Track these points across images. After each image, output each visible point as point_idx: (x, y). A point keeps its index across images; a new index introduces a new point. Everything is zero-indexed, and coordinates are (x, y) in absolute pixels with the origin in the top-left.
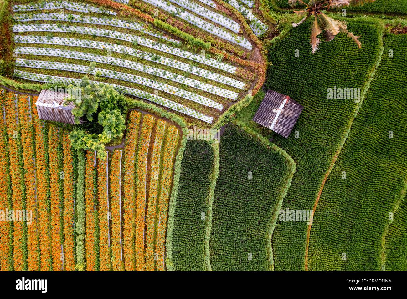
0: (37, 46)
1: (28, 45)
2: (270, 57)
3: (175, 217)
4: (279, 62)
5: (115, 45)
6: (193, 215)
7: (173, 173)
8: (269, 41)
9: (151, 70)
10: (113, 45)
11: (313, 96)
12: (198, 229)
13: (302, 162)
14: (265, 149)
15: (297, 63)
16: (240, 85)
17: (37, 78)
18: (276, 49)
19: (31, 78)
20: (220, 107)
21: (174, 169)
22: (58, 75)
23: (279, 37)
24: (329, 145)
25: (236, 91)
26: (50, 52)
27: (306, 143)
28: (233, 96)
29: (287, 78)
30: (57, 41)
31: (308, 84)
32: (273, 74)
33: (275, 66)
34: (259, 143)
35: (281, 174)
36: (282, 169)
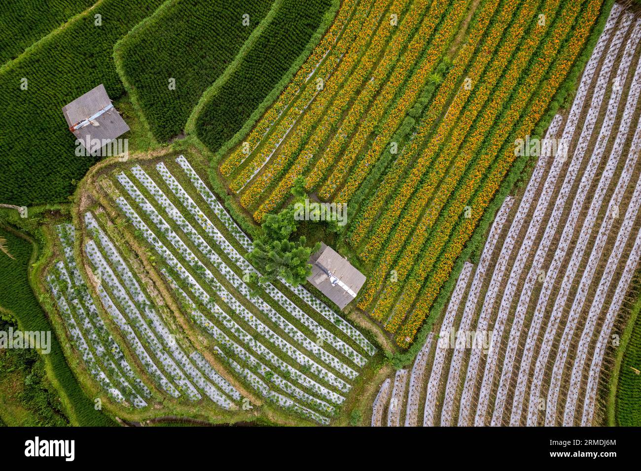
0: (329, 367)
1: (338, 374)
2: (72, 190)
3: (286, 69)
4: (64, 178)
5: (238, 312)
6: (265, 59)
7: (257, 121)
8: (62, 208)
9: (215, 258)
10: (240, 314)
11: (48, 116)
12: (269, 40)
13: (105, 46)
14: (138, 88)
15: (44, 165)
16: (123, 178)
17: (351, 332)
18: (58, 195)
19: (359, 335)
20: (161, 167)
21: (254, 127)
22: (325, 320)
23: (48, 207)
24: (63, 47)
25: (132, 175)
26: (317, 352)
27: (88, 66)
28: (138, 171)
29: (65, 155)
30: (302, 359)
31: (45, 133)
32: (79, 170)
33: (72, 176)
34: (141, 98)
35: (136, 47)
36: (132, 52)
